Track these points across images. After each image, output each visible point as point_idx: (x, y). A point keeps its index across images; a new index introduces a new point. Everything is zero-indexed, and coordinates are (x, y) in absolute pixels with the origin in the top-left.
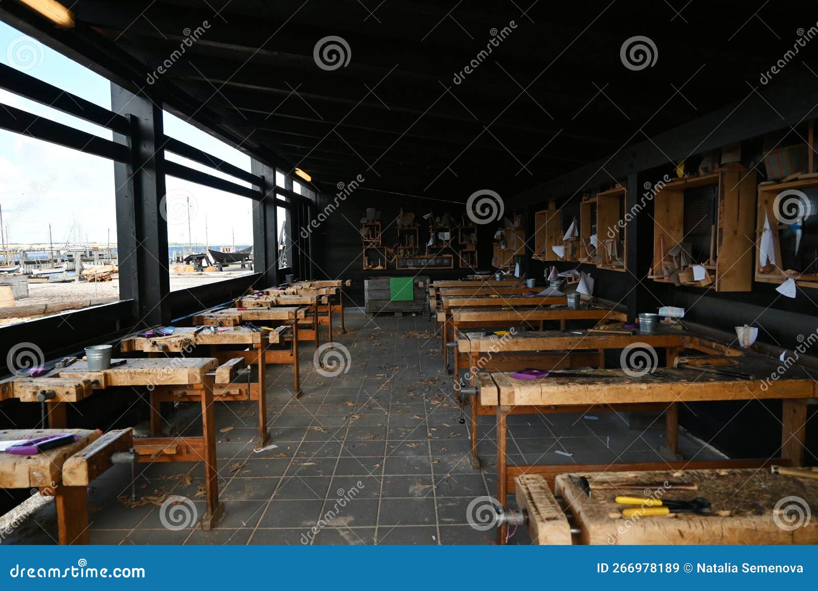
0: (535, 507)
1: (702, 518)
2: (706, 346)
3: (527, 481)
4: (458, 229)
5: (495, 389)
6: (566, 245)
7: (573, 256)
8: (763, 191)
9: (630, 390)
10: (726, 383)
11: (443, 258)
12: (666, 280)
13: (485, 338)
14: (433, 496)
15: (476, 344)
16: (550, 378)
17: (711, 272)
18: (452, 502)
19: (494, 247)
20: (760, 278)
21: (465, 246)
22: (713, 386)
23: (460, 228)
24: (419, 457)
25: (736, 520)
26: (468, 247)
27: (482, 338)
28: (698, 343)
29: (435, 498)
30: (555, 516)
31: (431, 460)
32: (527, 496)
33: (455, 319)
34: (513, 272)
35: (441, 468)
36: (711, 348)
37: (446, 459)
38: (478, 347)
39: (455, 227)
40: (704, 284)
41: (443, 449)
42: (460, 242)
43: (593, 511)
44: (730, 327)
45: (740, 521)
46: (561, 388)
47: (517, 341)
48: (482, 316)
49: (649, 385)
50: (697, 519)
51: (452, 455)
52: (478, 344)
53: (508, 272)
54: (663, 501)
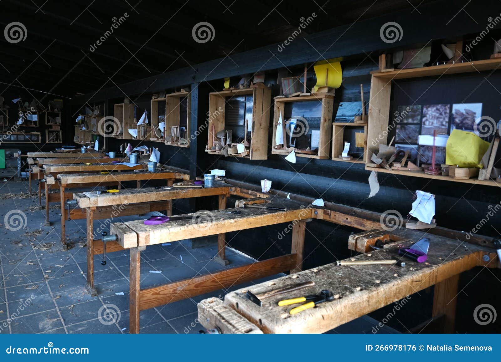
0: (231, 324)
1: (330, 303)
2: (245, 193)
3: (211, 305)
4: (45, 113)
5: (135, 234)
6: (139, 128)
7: (144, 136)
8: (277, 101)
9: (224, 224)
10: (274, 214)
11: (31, 135)
12: (217, 153)
13: (101, 195)
14: (63, 326)
15: (94, 201)
16: (171, 222)
17: (248, 148)
18: (81, 327)
19: (76, 129)
20: (274, 151)
21: (51, 127)
22: (268, 216)
23: (47, 113)
24: (41, 297)
25: (345, 300)
26: (53, 127)
27: (99, 196)
28: (239, 191)
29: (65, 327)
30: (249, 328)
31: (53, 297)
32: (219, 317)
33: (62, 182)
34: (93, 147)
35: (63, 301)
36: (248, 193)
37: (66, 293)
38: (96, 202)
39: (43, 111)
40: (243, 155)
41: (61, 286)
42: (46, 123)
43: (270, 316)
44: (257, 181)
45: (347, 299)
46: (182, 228)
47: (127, 197)
48: (85, 179)
49: (235, 220)
50: (328, 304)
51: (70, 289)
52: (96, 200)
53: (89, 147)
54: (306, 297)
